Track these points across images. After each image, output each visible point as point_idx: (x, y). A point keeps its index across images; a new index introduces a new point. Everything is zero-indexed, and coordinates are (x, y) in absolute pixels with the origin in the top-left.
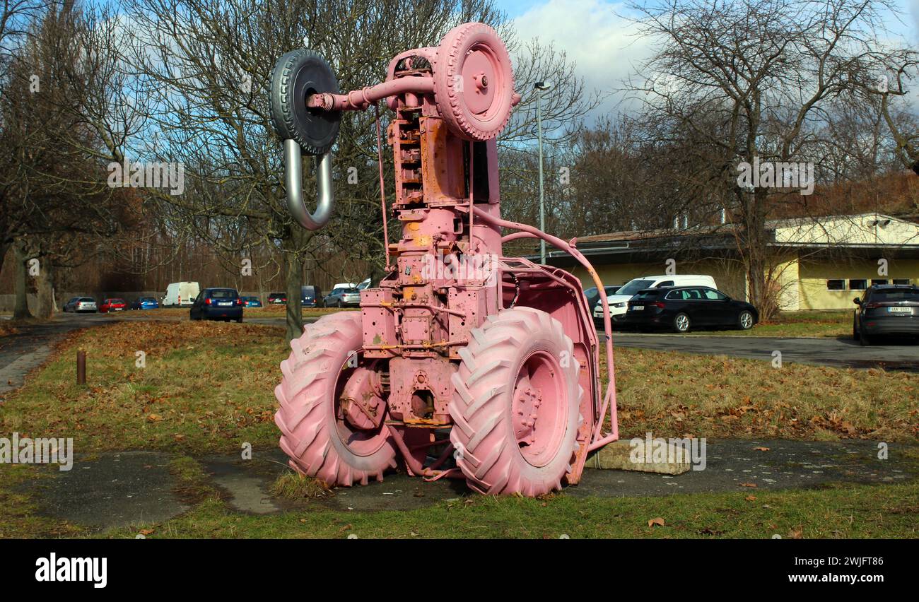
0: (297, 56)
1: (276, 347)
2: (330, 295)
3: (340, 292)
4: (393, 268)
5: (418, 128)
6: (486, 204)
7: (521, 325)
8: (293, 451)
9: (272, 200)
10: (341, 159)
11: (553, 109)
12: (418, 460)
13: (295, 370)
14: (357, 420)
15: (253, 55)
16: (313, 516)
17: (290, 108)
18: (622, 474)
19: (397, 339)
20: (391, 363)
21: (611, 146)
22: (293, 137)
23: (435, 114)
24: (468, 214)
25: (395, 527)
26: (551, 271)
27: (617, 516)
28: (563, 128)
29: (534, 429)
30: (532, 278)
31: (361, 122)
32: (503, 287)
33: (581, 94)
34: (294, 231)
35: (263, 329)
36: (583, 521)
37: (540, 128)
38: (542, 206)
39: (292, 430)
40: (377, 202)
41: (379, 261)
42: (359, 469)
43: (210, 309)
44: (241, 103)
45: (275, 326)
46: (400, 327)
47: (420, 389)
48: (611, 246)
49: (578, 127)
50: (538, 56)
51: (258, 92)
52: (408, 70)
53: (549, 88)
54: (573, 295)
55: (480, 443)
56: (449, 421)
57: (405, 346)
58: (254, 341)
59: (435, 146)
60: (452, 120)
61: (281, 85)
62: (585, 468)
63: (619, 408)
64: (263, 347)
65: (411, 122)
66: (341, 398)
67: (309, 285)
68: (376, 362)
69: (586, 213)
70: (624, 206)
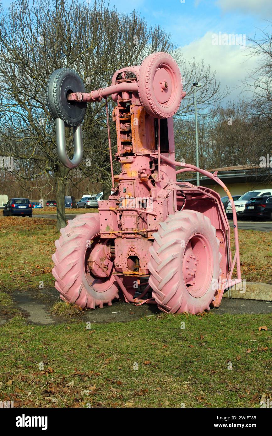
0: (62, 72)
1: (51, 231)
2: (80, 201)
3: (86, 200)
4: (116, 189)
5: (130, 111)
6: (167, 153)
7: (187, 220)
8: (62, 290)
9: (48, 150)
10: (86, 127)
11: (203, 98)
12: (131, 294)
13: (63, 245)
14: (97, 272)
15: (36, 69)
16: (74, 325)
17: (58, 101)
18: (243, 301)
19: (119, 228)
20: (115, 241)
21: (235, 117)
22: (60, 117)
23: (139, 104)
24: (158, 159)
25: (119, 331)
26: (204, 189)
27: (241, 325)
28: (209, 107)
29: (195, 277)
30: (193, 194)
31: (97, 106)
32: (177, 198)
33: (219, 89)
34: (61, 167)
35: (44, 221)
36: (222, 328)
37: (196, 109)
38: (197, 151)
39: (61, 278)
40: (106, 151)
41: (107, 183)
42: (98, 299)
43: (14, 210)
44: (30, 97)
45: (51, 219)
46: (120, 221)
47: (131, 255)
48: (236, 173)
49: (217, 107)
50: (195, 68)
51: (40, 91)
52: (123, 79)
53: (201, 86)
54: (216, 203)
55: (165, 285)
56: (148, 273)
57: (123, 232)
58: (39, 228)
59: (139, 122)
60: (148, 107)
61: (53, 88)
62: (223, 298)
63: (241, 264)
64: (44, 231)
65: (126, 108)
66: (88, 260)
67: (69, 196)
68: (107, 240)
69: (221, 154)
70: (243, 151)
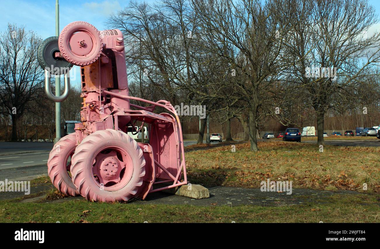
7: (98, 136)
43: (288, 137)
